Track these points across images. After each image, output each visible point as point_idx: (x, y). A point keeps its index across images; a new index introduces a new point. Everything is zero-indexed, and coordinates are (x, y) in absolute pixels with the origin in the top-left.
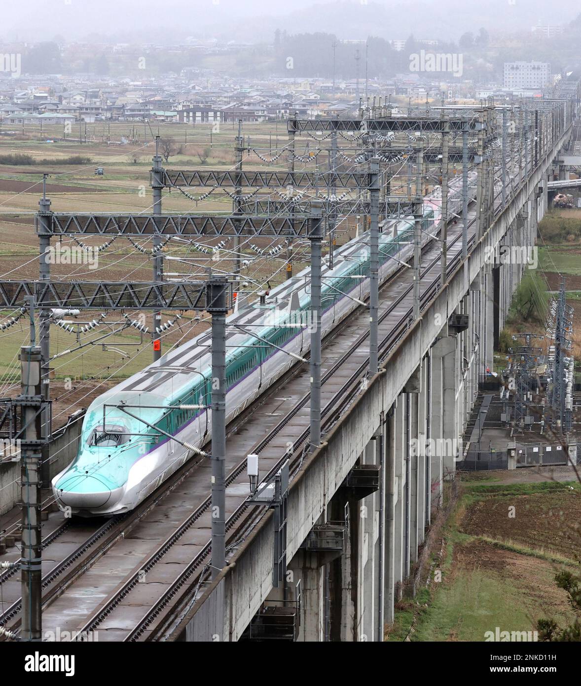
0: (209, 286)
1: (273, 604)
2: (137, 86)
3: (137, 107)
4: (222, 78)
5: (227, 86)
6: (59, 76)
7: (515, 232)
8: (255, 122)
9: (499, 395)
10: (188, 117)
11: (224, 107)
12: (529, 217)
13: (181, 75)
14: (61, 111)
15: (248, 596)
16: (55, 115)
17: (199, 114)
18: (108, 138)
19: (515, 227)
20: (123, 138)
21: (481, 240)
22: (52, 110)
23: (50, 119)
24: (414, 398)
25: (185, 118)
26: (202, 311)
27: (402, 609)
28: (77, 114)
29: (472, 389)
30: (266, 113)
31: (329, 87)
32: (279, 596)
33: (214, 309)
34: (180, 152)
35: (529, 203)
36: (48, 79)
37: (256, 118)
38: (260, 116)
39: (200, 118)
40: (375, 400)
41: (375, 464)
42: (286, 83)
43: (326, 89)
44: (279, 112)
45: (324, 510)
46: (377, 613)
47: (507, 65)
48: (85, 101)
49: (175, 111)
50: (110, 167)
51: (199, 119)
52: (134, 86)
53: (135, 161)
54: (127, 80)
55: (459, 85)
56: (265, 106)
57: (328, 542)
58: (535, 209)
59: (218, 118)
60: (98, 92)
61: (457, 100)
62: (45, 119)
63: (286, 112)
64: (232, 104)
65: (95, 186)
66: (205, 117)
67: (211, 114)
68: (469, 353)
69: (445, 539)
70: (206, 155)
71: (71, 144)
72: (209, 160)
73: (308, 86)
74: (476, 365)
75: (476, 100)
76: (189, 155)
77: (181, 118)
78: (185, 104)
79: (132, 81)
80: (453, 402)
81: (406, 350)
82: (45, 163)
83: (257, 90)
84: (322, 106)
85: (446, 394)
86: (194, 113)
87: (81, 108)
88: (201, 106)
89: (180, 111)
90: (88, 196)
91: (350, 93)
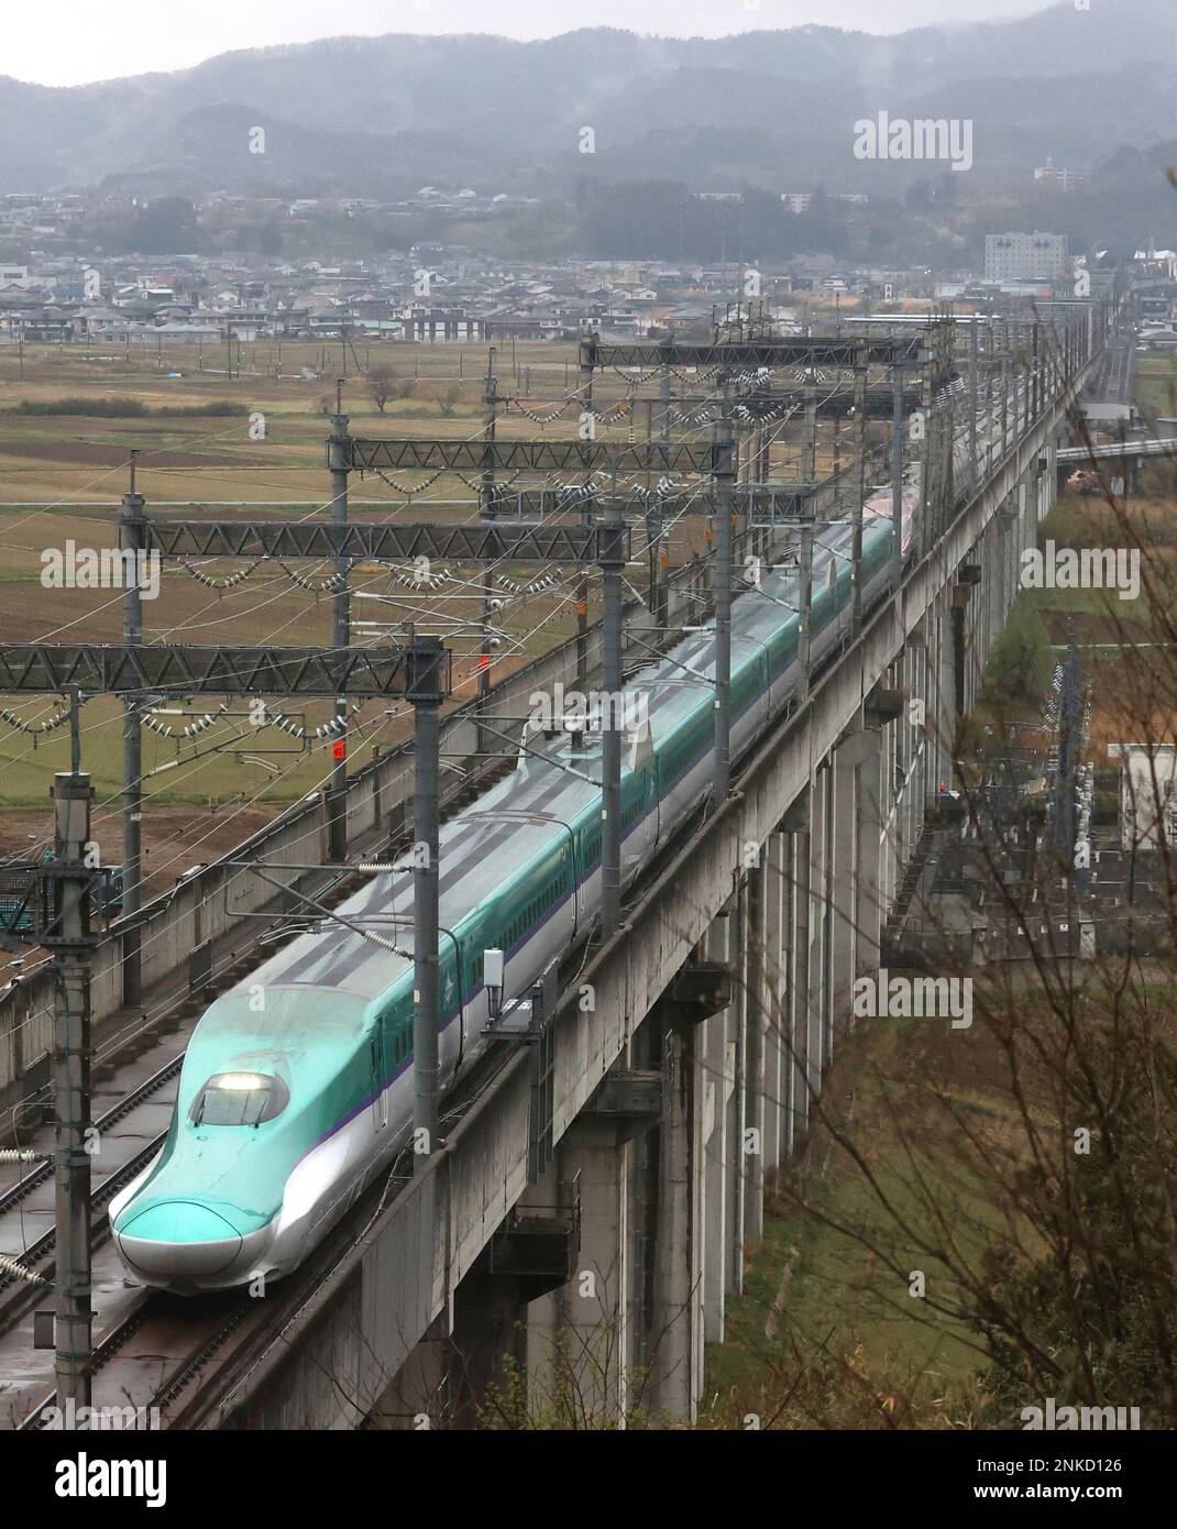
0: (409, 656)
1: (533, 1213)
2: (332, 275)
3: (330, 313)
4: (484, 261)
5: (492, 275)
6: (193, 257)
7: (995, 540)
8: (540, 340)
9: (960, 832)
10: (421, 331)
11: (486, 314)
12: (1022, 513)
13: (412, 255)
14: (197, 321)
15: (481, 1200)
16: (185, 327)
17: (440, 326)
18: (279, 370)
19: (995, 530)
20: (305, 369)
21: (928, 557)
22: (179, 319)
23: (176, 334)
24: (802, 840)
25: (416, 334)
26: (397, 699)
27: (778, 1215)
28: (225, 326)
29: (912, 821)
30: (559, 323)
31: (672, 277)
32: (548, 1198)
33: (419, 696)
34: (406, 394)
35: (1023, 488)
36: (173, 264)
37: (542, 333)
38: (548, 330)
39: (443, 334)
40: (724, 848)
41: (727, 960)
42: (595, 271)
43: (669, 282)
44: (584, 322)
45: (625, 1045)
46: (731, 1222)
47: (990, 239)
48: (239, 303)
49: (398, 320)
50: (282, 422)
51: (440, 334)
52: (327, 275)
53: (325, 409)
54: (315, 264)
55: (904, 274)
56: (558, 312)
57: (636, 1101)
58: (1033, 496)
59: (475, 334)
60: (262, 286)
61: (901, 300)
62: (168, 334)
63: (595, 322)
64: (500, 307)
65: (255, 455)
66: (451, 330)
67: (462, 326)
68: (907, 757)
69: (857, 1090)
70: (453, 398)
71: (212, 380)
72: (456, 408)
73: (637, 276)
74: (920, 778)
75: (934, 300)
76: (420, 399)
77: (410, 334)
78: (416, 307)
79: (324, 266)
80: (876, 846)
81: (784, 757)
82: (166, 413)
83: (546, 283)
84: (659, 312)
85: (863, 832)
86: (433, 326)
87: (230, 316)
88: (445, 310)
89: (406, 321)
90: (240, 472)
91: (710, 288)
